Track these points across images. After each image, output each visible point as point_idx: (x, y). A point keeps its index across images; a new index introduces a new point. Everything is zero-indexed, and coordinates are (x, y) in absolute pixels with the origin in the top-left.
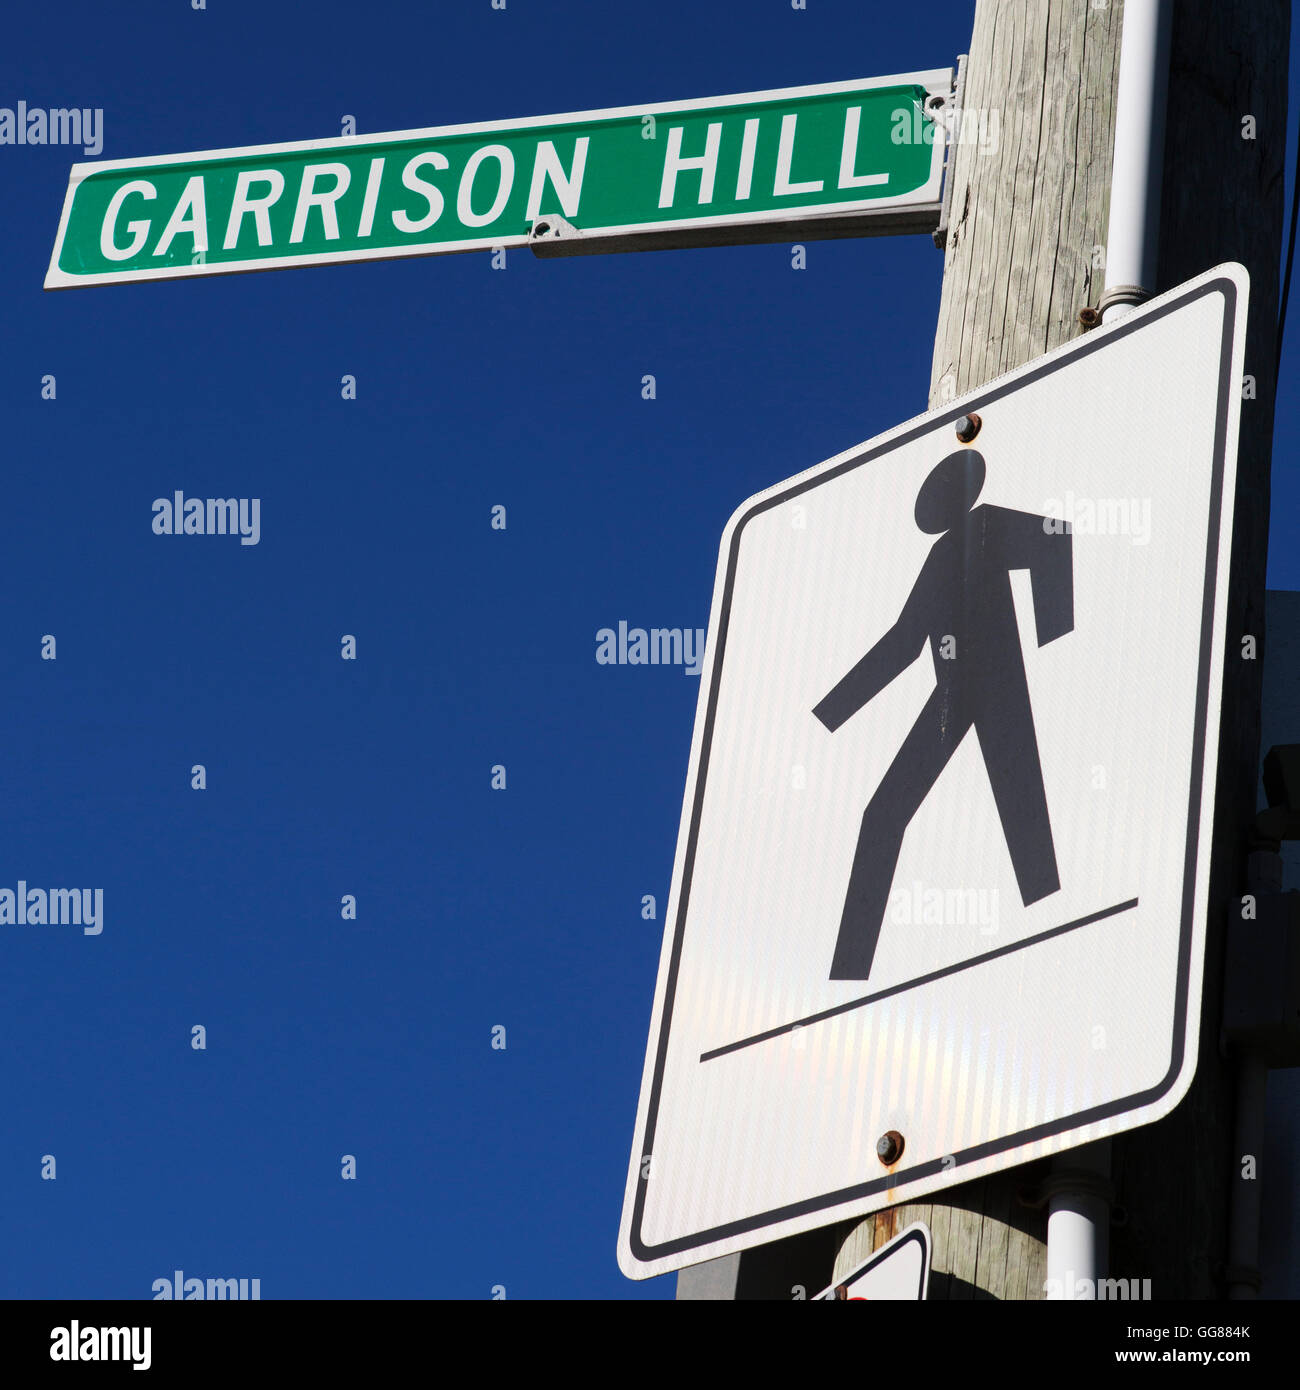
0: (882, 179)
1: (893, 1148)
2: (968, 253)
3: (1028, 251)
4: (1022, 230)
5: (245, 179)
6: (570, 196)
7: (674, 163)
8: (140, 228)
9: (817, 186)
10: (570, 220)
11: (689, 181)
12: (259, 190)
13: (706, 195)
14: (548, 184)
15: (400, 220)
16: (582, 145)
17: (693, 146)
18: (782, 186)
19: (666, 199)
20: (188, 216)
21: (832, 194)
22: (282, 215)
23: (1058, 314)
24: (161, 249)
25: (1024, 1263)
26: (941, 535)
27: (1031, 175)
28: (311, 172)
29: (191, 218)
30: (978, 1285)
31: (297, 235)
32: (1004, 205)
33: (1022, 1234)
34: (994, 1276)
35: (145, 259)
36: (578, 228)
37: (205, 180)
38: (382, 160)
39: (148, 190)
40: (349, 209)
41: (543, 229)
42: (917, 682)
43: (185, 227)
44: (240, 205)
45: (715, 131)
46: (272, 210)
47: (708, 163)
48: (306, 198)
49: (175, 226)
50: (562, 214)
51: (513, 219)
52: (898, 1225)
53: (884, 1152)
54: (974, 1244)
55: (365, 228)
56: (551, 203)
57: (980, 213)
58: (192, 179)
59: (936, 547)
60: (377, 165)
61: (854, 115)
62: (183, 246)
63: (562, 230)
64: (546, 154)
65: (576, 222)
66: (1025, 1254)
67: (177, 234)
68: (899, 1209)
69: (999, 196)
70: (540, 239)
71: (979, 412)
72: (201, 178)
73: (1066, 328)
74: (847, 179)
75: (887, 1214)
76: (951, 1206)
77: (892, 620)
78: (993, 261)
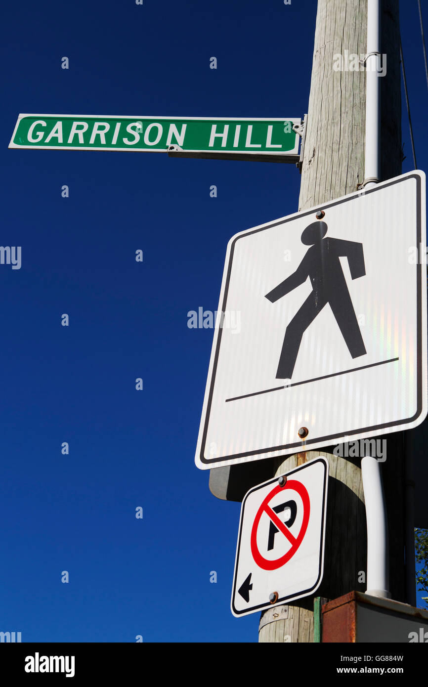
0: (280, 146)
1: (304, 433)
2: (316, 166)
3: (338, 166)
4: (336, 159)
5: (75, 124)
6: (181, 139)
7: (213, 135)
8: (41, 134)
9: (259, 146)
10: (181, 147)
11: (218, 141)
12: (80, 128)
13: (224, 144)
14: (173, 135)
15: (125, 141)
16: (184, 126)
17: (220, 130)
18: (248, 144)
19: (211, 144)
20: (57, 132)
21: (263, 148)
22: (87, 135)
23: (349, 184)
24: (47, 141)
25: (352, 473)
26: (312, 246)
27: (338, 145)
28: (97, 124)
29: (57, 133)
30: (337, 478)
31: (92, 141)
32: (329, 152)
33: (351, 463)
34: (342, 476)
35: (42, 143)
36: (183, 149)
37: (62, 123)
38: (120, 123)
39: (44, 124)
40: (109, 136)
41: (172, 148)
42: (305, 289)
43: (56, 135)
44: (73, 131)
45: (227, 127)
46: (84, 133)
47: (225, 136)
48: (95, 131)
49: (52, 134)
50: (178, 144)
51: (162, 144)
52: (307, 457)
53: (301, 433)
54: (335, 466)
55: (114, 142)
56: (174, 141)
57: (320, 155)
58: (58, 122)
59: (310, 249)
60: (118, 125)
61: (270, 128)
62: (54, 141)
63: (178, 149)
64: (173, 128)
65: (183, 147)
66: (352, 470)
67: (53, 137)
68: (307, 452)
69: (327, 150)
70: (171, 151)
71: (324, 211)
72: (61, 122)
73: (352, 189)
74: (269, 144)
75: (303, 454)
76: (327, 452)
77: (295, 270)
78: (326, 169)
